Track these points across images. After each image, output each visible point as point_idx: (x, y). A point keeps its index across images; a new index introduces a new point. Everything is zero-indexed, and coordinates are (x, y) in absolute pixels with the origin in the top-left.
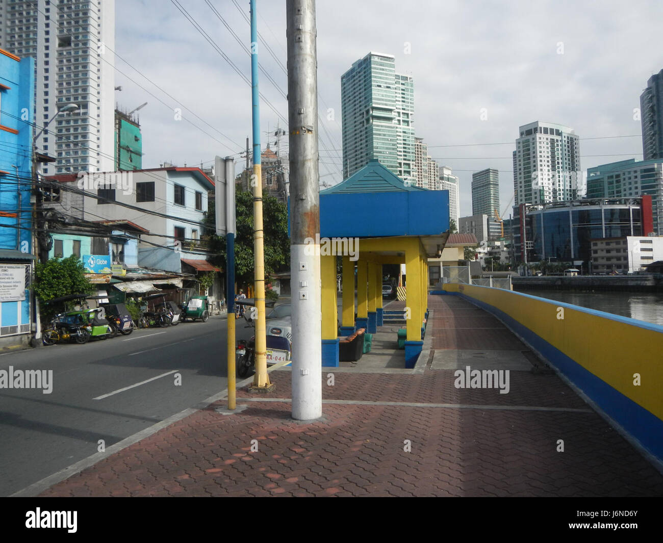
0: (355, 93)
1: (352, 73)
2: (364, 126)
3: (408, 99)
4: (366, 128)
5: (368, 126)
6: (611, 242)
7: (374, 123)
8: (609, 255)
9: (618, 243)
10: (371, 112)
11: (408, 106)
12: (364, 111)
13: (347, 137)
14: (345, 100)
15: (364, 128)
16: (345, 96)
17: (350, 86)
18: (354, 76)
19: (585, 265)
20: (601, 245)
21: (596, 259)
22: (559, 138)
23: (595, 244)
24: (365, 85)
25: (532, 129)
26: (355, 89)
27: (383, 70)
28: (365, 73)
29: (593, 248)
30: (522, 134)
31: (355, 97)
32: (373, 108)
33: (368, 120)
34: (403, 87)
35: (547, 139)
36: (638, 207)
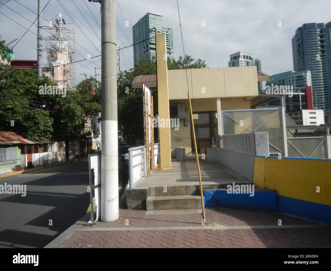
0: (140, 35)
1: (139, 24)
2: (145, 53)
3: (170, 40)
4: (147, 55)
5: (147, 53)
6: (292, 114)
7: (151, 52)
9: (296, 114)
10: (149, 46)
11: (170, 44)
12: (145, 45)
13: (136, 60)
14: (135, 40)
15: (145, 55)
16: (135, 37)
17: (137, 32)
18: (140, 26)
22: (251, 61)
24: (146, 31)
25: (237, 56)
26: (140, 33)
27: (156, 22)
28: (145, 24)
30: (231, 59)
31: (140, 38)
32: (151, 44)
33: (147, 50)
34: (167, 34)
35: (245, 61)
36: (304, 94)
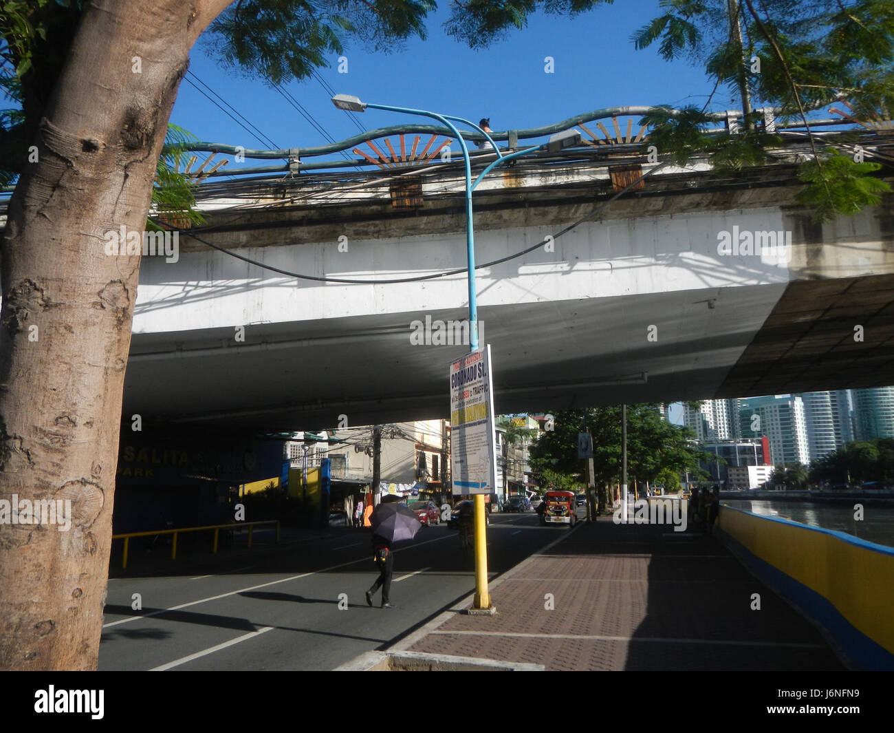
6: (739, 469)
8: (738, 477)
9: (743, 470)
19: (725, 484)
20: (734, 471)
21: (731, 480)
23: (731, 471)
29: (729, 472)
36: (760, 445)
